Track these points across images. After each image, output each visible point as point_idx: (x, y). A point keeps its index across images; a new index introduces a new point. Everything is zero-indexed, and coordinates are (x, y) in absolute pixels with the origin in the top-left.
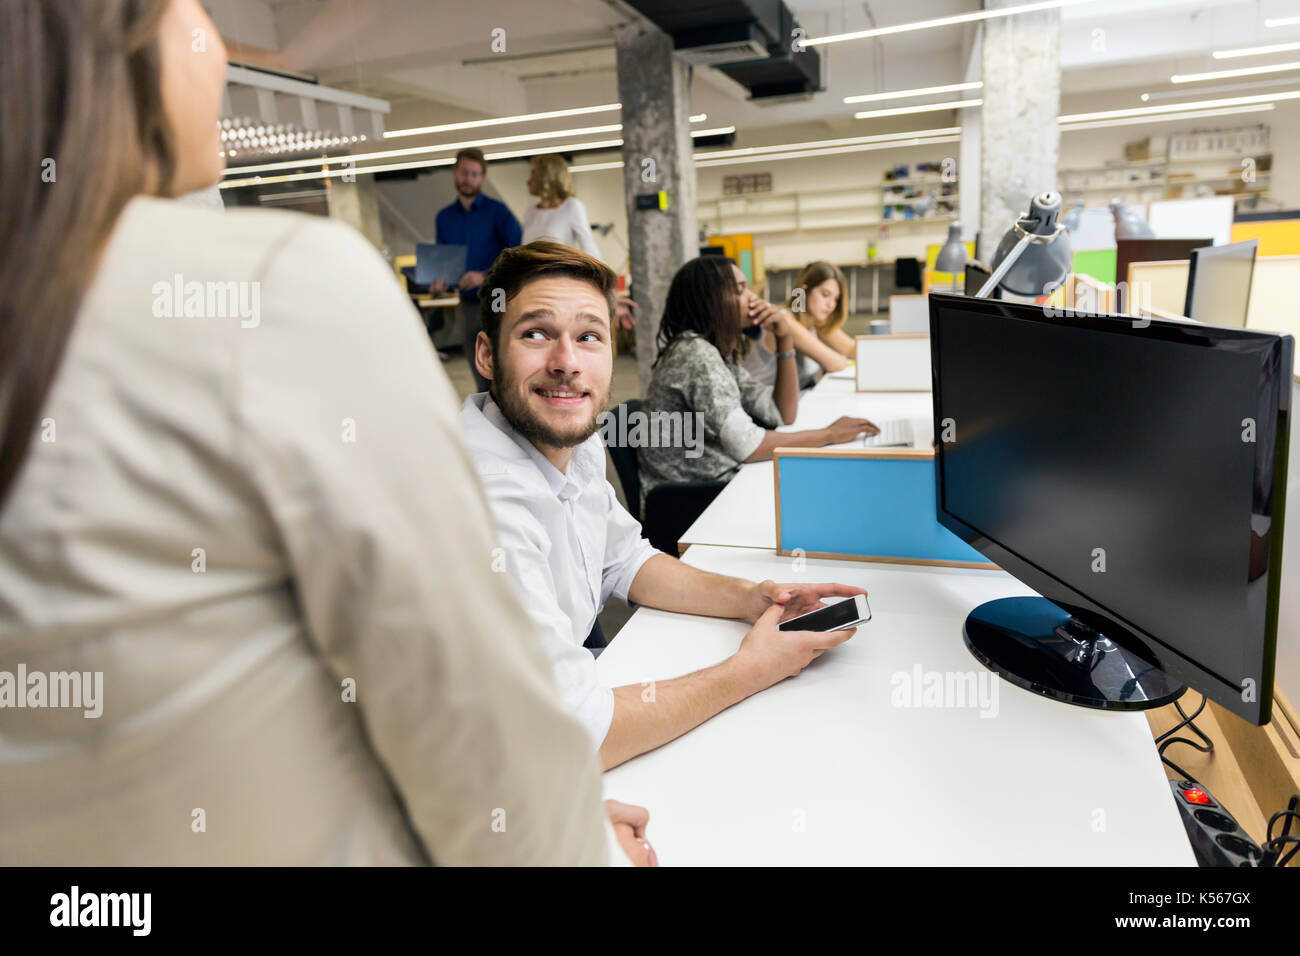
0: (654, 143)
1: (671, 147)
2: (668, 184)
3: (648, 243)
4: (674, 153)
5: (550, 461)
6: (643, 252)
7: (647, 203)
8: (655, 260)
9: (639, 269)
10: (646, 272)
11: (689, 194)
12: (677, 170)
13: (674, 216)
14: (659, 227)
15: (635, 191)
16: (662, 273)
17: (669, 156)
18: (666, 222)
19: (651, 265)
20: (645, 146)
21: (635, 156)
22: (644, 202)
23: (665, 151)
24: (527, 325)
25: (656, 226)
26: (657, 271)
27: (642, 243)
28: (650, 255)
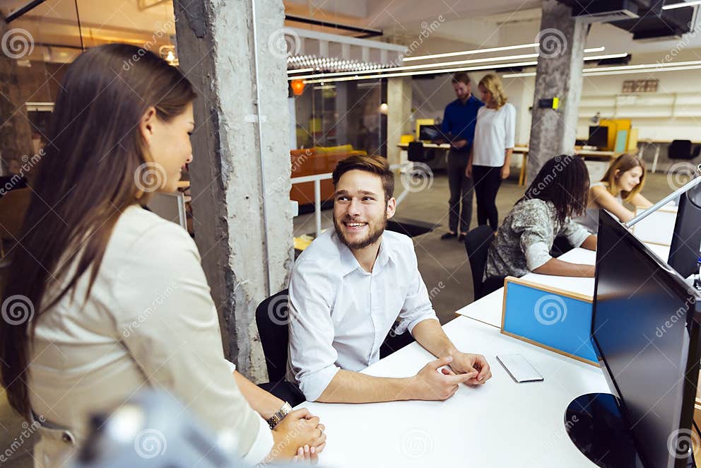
0: (556, 69)
1: (566, 72)
2: (561, 93)
3: (543, 128)
4: (568, 75)
5: (357, 259)
6: (538, 133)
7: (545, 104)
8: (545, 137)
9: (535, 142)
10: (539, 143)
11: (574, 99)
12: (568, 85)
13: (561, 112)
14: (551, 119)
15: (540, 97)
16: (548, 145)
17: (564, 77)
18: (556, 116)
19: (543, 140)
20: (550, 71)
21: (544, 76)
22: (544, 104)
23: (562, 74)
24: (340, 196)
25: (549, 117)
26: (545, 144)
27: (539, 127)
28: (543, 134)
